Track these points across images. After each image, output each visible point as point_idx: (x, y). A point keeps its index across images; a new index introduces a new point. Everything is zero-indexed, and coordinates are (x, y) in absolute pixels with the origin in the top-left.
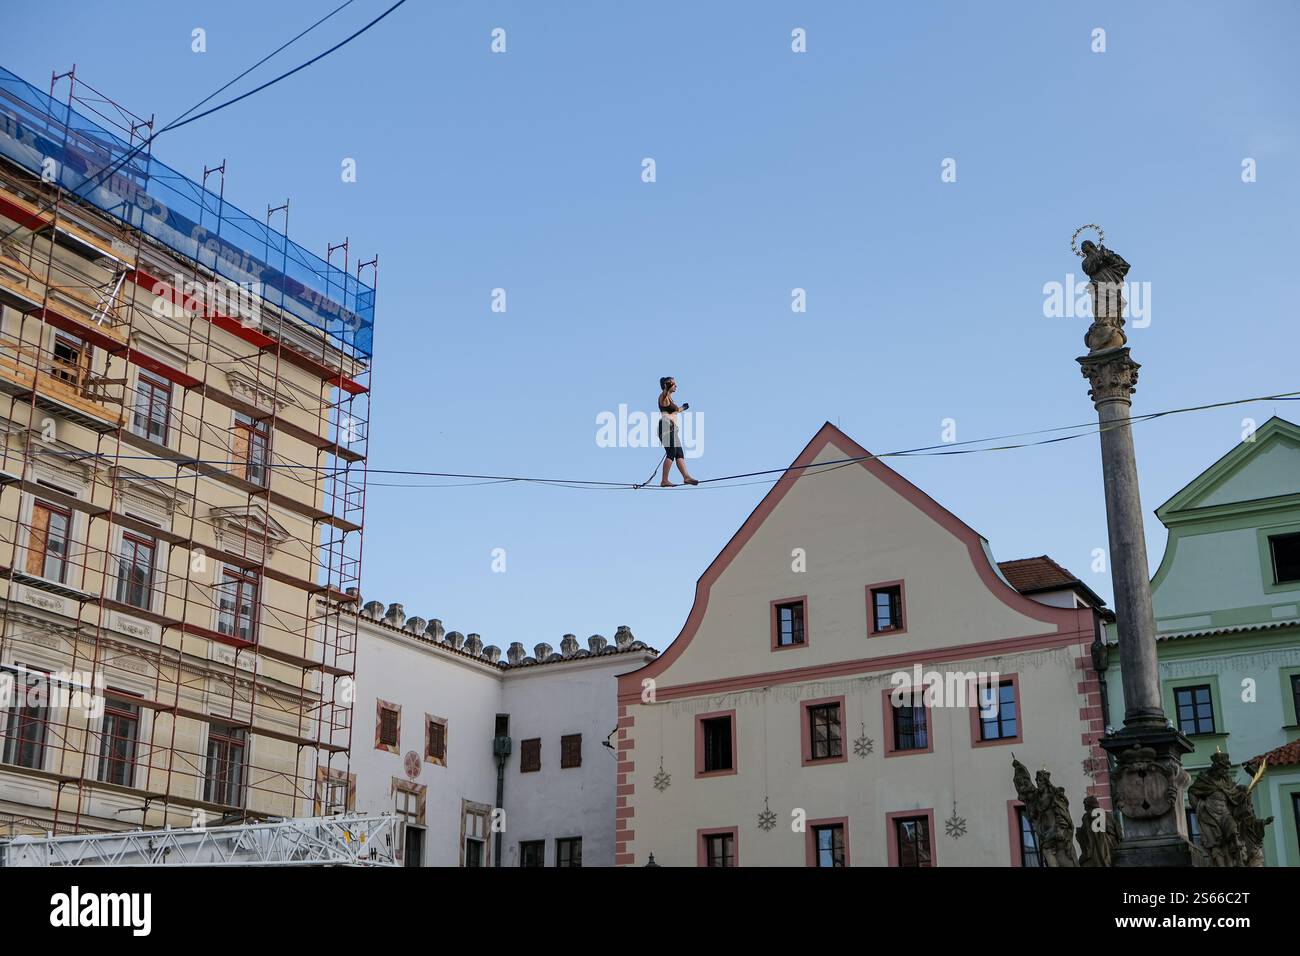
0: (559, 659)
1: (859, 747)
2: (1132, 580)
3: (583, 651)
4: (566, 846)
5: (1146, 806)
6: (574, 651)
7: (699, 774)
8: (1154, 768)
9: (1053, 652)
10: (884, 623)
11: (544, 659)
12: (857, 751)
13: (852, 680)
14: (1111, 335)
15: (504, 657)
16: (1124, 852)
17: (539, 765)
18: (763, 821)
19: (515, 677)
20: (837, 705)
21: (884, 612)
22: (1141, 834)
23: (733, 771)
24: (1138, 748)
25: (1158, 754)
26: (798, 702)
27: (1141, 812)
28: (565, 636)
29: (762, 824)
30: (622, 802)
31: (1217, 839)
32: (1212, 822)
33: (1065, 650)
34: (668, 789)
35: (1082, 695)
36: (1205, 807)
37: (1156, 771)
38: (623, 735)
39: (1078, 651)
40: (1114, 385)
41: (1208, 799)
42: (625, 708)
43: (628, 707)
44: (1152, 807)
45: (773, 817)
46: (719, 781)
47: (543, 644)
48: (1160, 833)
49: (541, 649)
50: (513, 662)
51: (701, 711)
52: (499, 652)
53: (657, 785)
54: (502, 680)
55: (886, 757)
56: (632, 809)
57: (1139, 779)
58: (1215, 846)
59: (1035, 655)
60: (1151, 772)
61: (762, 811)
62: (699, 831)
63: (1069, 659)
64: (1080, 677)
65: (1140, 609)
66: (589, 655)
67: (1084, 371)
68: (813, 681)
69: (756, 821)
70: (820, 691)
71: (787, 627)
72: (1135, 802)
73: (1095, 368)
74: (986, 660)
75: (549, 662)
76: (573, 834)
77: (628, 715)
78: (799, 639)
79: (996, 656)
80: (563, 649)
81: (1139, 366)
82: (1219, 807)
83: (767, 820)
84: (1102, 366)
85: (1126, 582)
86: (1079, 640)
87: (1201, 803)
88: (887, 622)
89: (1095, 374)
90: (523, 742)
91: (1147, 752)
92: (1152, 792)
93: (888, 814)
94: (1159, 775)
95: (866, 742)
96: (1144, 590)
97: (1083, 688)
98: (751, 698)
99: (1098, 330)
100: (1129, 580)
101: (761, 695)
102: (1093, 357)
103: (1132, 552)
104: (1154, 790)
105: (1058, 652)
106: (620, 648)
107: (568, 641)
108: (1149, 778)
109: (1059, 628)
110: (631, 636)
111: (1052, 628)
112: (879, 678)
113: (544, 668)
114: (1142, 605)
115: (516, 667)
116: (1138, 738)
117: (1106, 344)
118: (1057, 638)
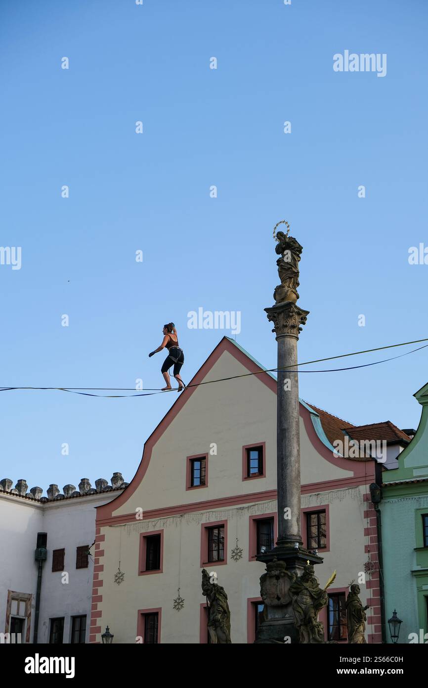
0: (78, 495)
1: (234, 554)
2: (285, 453)
3: (93, 489)
4: (78, 621)
5: (278, 598)
6: (87, 489)
7: (141, 573)
8: (282, 574)
9: (350, 490)
10: (254, 471)
11: (69, 495)
12: (233, 557)
13: (232, 509)
14: (286, 294)
15: (45, 494)
16: (264, 628)
17: (63, 567)
18: (176, 604)
19: (51, 508)
20: (222, 526)
21: (254, 464)
22: (277, 616)
23: (160, 571)
24: (275, 562)
25: (287, 565)
26: (200, 524)
27: (276, 602)
28: (82, 480)
29: (175, 606)
30: (95, 592)
31: (301, 620)
32: (300, 610)
33: (358, 489)
34: (123, 582)
35: (366, 519)
36: (296, 600)
37: (284, 576)
38: (98, 547)
39: (365, 489)
40: (286, 326)
41: (300, 595)
42: (100, 529)
43: (102, 528)
44: (282, 599)
45: (182, 601)
46: (152, 578)
47: (68, 485)
48: (287, 616)
49: (67, 488)
50: (51, 498)
51: (143, 531)
52: (41, 491)
53: (116, 580)
54: (43, 510)
55: (250, 561)
56: (101, 596)
57: (275, 581)
58: (301, 625)
59: (340, 492)
60: (283, 577)
61: (176, 597)
62: (139, 611)
63: (359, 494)
64: (365, 507)
65: (288, 471)
66: (96, 492)
67: (269, 317)
68: (208, 510)
69: (172, 604)
70: (212, 517)
71: (197, 474)
72: (272, 596)
73: (276, 315)
74: (311, 496)
75: (72, 497)
76: (81, 613)
77: (102, 533)
78: (203, 483)
79: (317, 493)
80: (80, 488)
81: (308, 313)
82: (305, 600)
83: (179, 603)
84: (279, 314)
85: (282, 454)
86: (365, 482)
87: (295, 598)
88: (256, 471)
89: (275, 319)
90: (54, 551)
91: (279, 564)
92: (282, 589)
93: (248, 599)
94: (286, 578)
95: (238, 551)
96: (293, 459)
97: (367, 514)
98: (173, 520)
99: (280, 290)
100: (284, 453)
101: (179, 519)
102: (277, 308)
103: (287, 434)
104: (283, 588)
105: (353, 490)
106: (114, 488)
107: (84, 482)
108: (281, 580)
109: (354, 474)
110: (122, 479)
111: (350, 474)
112: (248, 508)
113: (69, 501)
114: (290, 468)
115: (51, 501)
116: (276, 555)
117: (283, 299)
118: (353, 481)
